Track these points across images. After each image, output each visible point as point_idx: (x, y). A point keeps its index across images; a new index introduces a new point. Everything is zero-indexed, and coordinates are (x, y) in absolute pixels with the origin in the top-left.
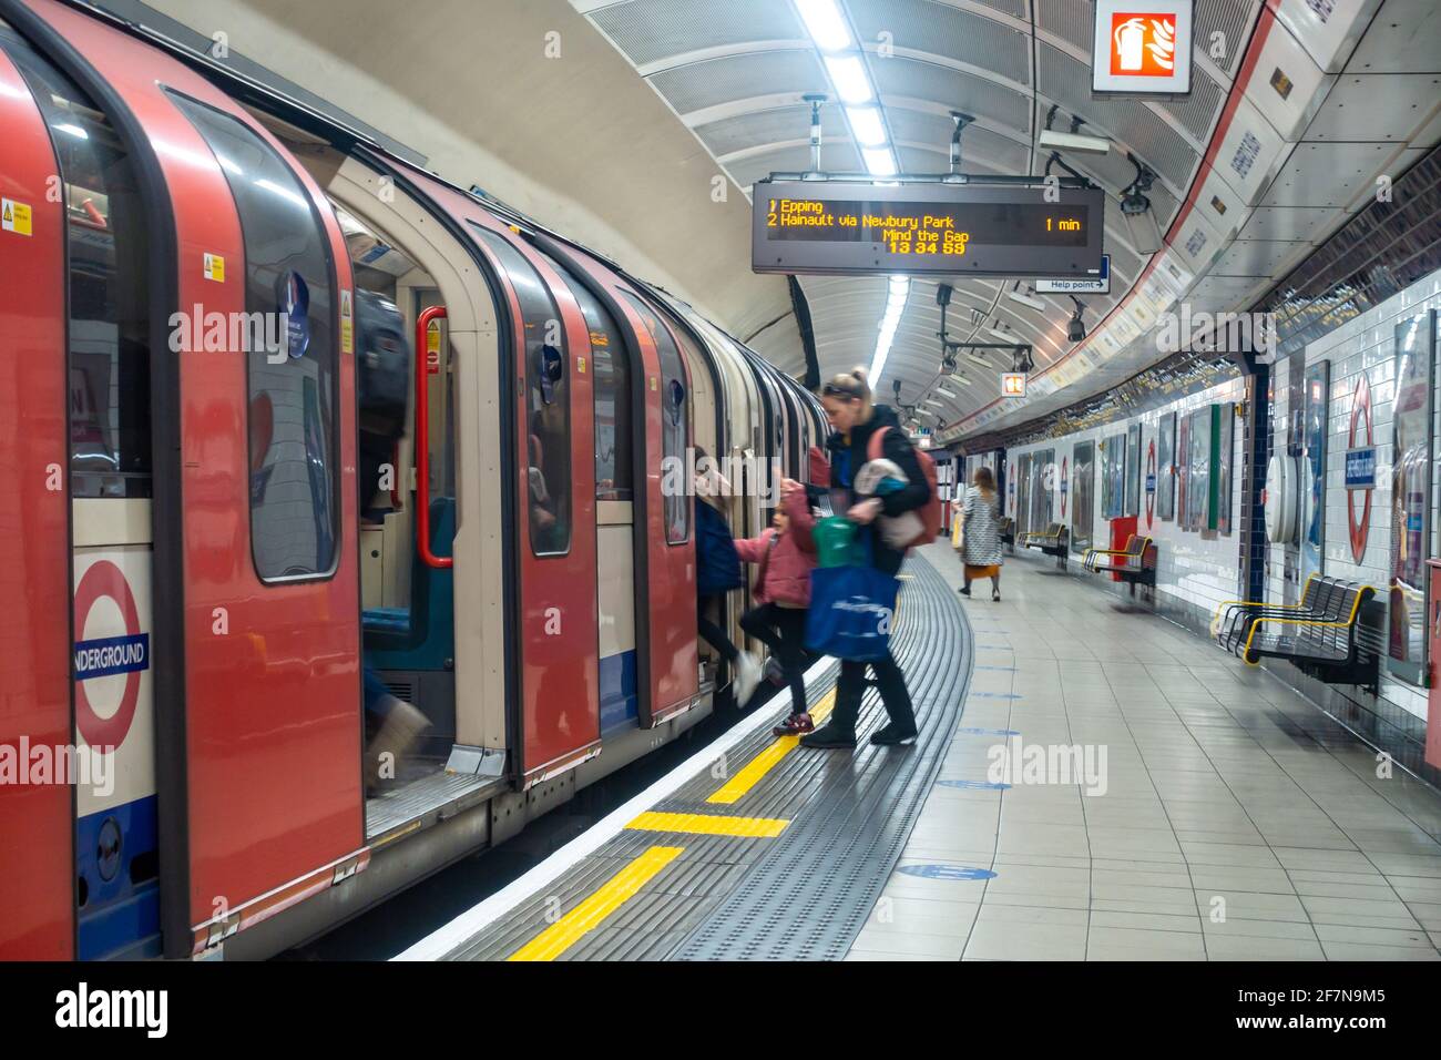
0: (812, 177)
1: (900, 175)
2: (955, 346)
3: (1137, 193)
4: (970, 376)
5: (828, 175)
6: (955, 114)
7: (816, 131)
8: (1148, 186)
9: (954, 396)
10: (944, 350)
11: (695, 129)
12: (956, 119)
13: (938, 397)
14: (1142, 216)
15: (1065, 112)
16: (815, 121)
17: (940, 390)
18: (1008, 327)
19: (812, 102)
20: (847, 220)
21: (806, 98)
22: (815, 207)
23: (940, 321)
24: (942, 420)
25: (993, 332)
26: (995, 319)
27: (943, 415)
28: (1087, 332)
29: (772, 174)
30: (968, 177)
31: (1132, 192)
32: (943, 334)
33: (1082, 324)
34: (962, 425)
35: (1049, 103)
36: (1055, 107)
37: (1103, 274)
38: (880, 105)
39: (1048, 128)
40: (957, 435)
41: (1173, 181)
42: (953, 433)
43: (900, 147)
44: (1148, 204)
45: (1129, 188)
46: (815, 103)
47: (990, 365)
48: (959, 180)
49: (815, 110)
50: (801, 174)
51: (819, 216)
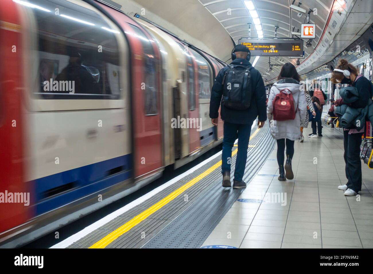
0: (249, 38)
1: (264, 38)
2: (272, 65)
3: (309, 43)
4: (274, 70)
5: (252, 38)
6: (276, 26)
7: (250, 30)
8: (311, 42)
9: (270, 74)
10: (270, 66)
11: (227, 29)
12: (276, 27)
13: (266, 74)
14: (310, 47)
15: (296, 28)
16: (250, 28)
17: (267, 73)
18: (283, 61)
19: (249, 24)
20: (256, 46)
21: (248, 24)
22: (250, 44)
23: (269, 59)
24: (266, 79)
25: (280, 62)
26: (281, 59)
27: (267, 78)
28: (300, 63)
29: (242, 38)
30: (278, 38)
31: (308, 43)
32: (270, 63)
33: (299, 62)
34: (271, 81)
35: (293, 27)
36: (294, 28)
37: (303, 55)
38: (261, 24)
39: (293, 31)
40: (270, 83)
41: (316, 41)
42: (269, 82)
43: (264, 30)
44: (311, 45)
45: (308, 42)
46: (250, 24)
47: (279, 68)
48: (276, 39)
49: (249, 26)
50: (247, 38)
51: (250, 46)
